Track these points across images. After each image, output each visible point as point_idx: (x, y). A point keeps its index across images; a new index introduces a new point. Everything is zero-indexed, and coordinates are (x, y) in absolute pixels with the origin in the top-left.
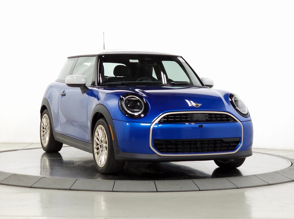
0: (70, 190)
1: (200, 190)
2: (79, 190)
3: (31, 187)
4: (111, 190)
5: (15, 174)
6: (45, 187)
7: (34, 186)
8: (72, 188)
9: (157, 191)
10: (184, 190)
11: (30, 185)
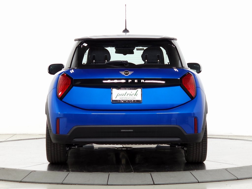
0: (62, 184)
1: (198, 183)
2: (71, 185)
3: (21, 182)
4: (106, 183)
5: (4, 168)
6: (36, 181)
7: (24, 180)
8: (64, 182)
9: (154, 184)
10: (182, 182)
11: (20, 180)
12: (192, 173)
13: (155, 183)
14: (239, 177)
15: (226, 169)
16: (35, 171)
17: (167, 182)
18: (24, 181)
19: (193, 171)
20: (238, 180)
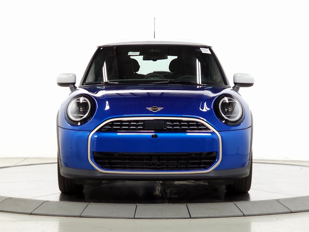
0: (80, 217)
1: (244, 216)
2: (91, 218)
3: (31, 214)
5: (11, 198)
6: (49, 213)
8: (83, 215)
9: (190, 218)
10: (224, 215)
11: (30, 212)
12: (236, 204)
13: (192, 216)
14: (293, 210)
15: (278, 200)
16: (48, 201)
17: (206, 216)
18: (35, 213)
19: (237, 202)
20: (291, 213)
